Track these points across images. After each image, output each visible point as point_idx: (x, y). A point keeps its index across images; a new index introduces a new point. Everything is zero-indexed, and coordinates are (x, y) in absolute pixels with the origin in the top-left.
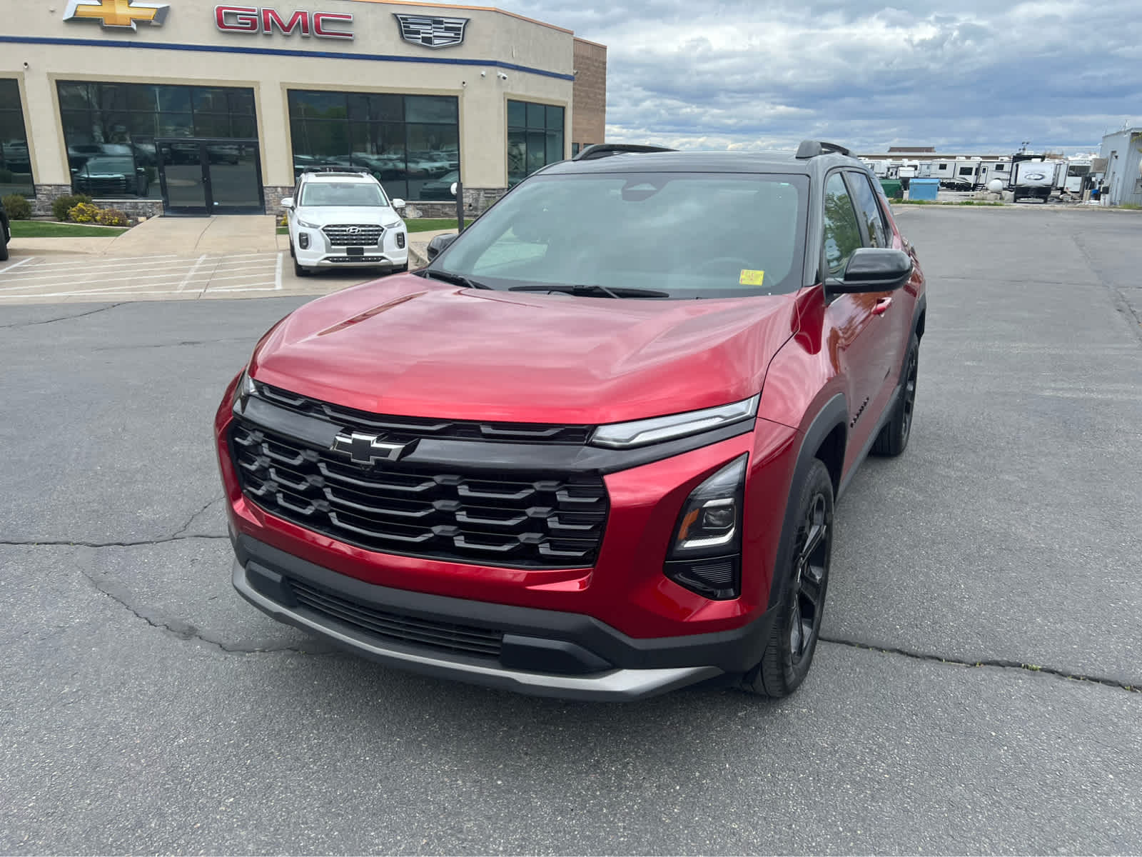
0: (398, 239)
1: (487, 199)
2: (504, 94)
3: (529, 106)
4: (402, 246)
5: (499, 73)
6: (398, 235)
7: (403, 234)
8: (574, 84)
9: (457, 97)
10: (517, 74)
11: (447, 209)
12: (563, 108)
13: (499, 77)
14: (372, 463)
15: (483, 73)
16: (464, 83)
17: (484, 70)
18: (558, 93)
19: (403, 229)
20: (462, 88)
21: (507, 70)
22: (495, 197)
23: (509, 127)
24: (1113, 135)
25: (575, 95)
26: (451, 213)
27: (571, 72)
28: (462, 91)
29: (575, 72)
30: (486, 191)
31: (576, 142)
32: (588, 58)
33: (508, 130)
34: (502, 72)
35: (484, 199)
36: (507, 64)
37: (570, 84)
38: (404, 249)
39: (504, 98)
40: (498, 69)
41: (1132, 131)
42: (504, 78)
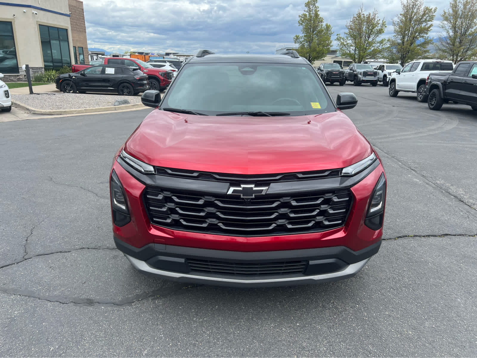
0: (5, 93)
1: (34, 72)
2: (37, 21)
3: (50, 28)
4: (8, 97)
5: (33, 11)
6: (5, 91)
7: (8, 91)
8: (70, 18)
9: (11, 22)
10: (42, 12)
11: (12, 78)
12: (67, 30)
13: (33, 13)
14: (253, 197)
15: (24, 11)
16: (14, 15)
17: (25, 9)
18: (63, 23)
19: (7, 88)
20: (13, 18)
21: (36, 10)
22: (38, 72)
23: (41, 38)
24: (280, 50)
25: (71, 24)
26: (14, 80)
27: (68, 13)
28: (14, 19)
29: (70, 13)
30: (33, 69)
31: (74, 46)
32: (75, 7)
33: (41, 40)
34: (34, 11)
35: (32, 72)
36: (37, 7)
37: (69, 18)
38: (9, 98)
39: (37, 24)
40: (32, 9)
41: (287, 49)
42: (36, 14)
